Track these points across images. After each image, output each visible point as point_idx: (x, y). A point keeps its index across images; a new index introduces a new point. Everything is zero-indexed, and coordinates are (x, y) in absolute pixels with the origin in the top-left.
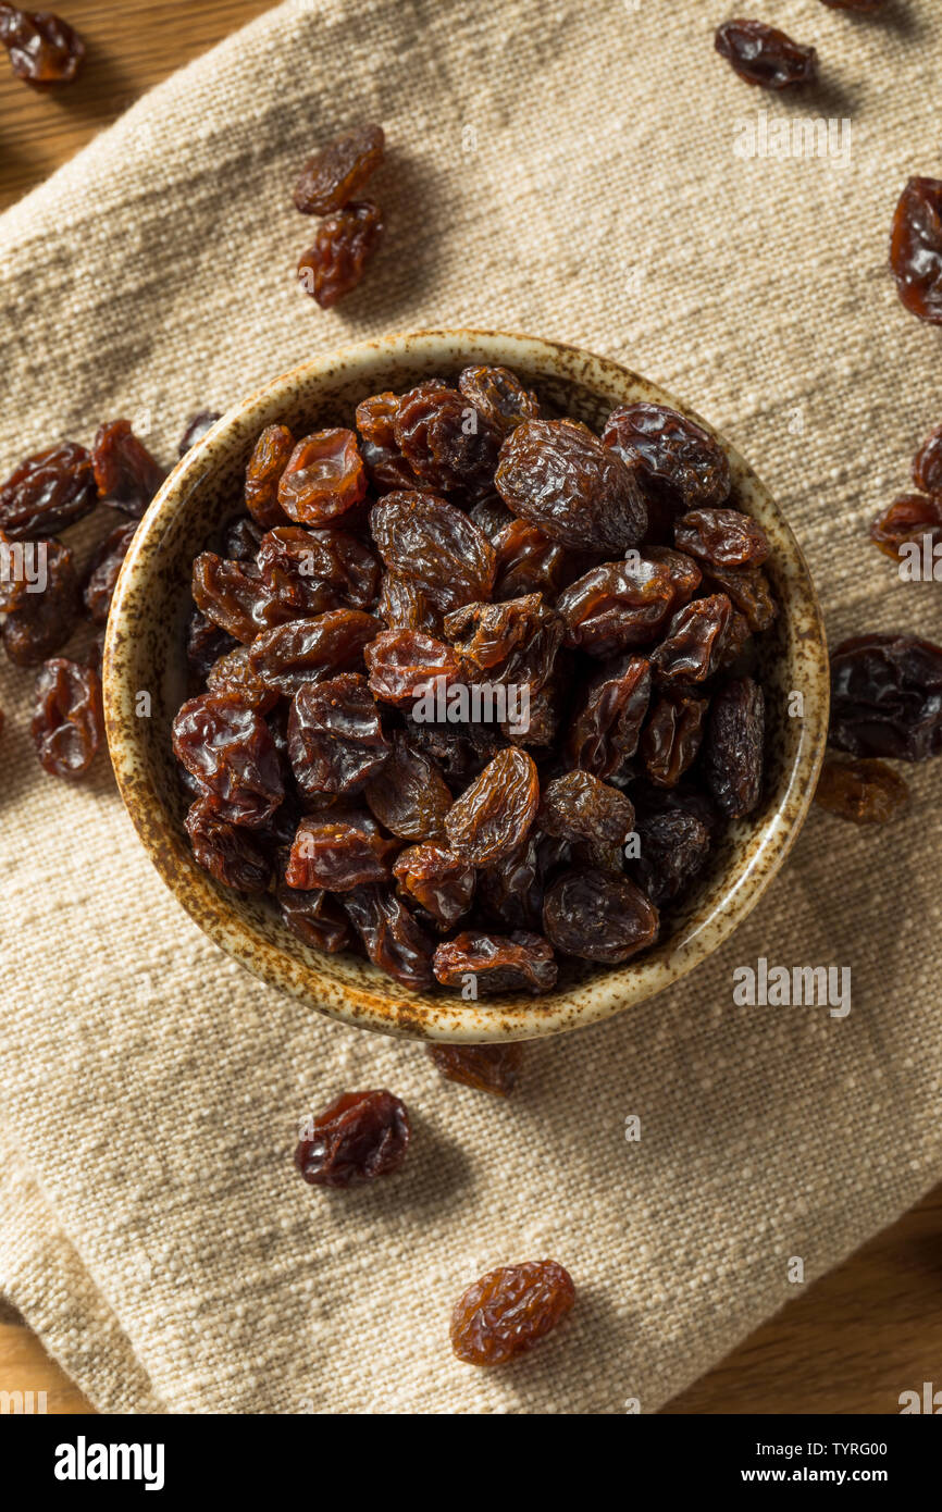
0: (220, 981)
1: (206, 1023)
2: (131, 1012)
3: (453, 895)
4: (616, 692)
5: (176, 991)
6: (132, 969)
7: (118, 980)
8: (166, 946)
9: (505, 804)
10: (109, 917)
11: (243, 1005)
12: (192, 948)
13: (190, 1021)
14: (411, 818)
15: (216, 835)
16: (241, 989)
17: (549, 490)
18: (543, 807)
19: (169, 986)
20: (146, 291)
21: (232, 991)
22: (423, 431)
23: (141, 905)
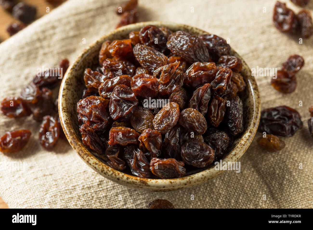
0: (89, 194)
1: (85, 204)
2: (63, 200)
3: (155, 144)
4: (201, 91)
5: (76, 195)
6: (64, 189)
7: (60, 192)
8: (74, 185)
9: (170, 114)
10: (58, 178)
11: (96, 201)
12: (81, 186)
13: (80, 203)
14: (144, 125)
15: (89, 130)
16: (95, 197)
17: (181, 44)
18: (181, 116)
19: (74, 194)
20: (75, 36)
21: (93, 197)
22: (147, 34)
23: (67, 176)
